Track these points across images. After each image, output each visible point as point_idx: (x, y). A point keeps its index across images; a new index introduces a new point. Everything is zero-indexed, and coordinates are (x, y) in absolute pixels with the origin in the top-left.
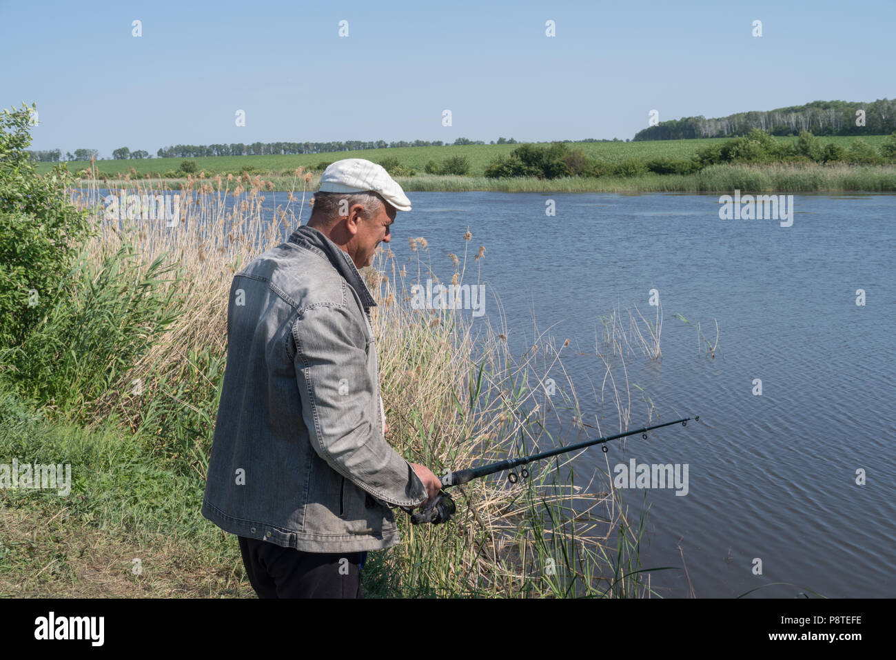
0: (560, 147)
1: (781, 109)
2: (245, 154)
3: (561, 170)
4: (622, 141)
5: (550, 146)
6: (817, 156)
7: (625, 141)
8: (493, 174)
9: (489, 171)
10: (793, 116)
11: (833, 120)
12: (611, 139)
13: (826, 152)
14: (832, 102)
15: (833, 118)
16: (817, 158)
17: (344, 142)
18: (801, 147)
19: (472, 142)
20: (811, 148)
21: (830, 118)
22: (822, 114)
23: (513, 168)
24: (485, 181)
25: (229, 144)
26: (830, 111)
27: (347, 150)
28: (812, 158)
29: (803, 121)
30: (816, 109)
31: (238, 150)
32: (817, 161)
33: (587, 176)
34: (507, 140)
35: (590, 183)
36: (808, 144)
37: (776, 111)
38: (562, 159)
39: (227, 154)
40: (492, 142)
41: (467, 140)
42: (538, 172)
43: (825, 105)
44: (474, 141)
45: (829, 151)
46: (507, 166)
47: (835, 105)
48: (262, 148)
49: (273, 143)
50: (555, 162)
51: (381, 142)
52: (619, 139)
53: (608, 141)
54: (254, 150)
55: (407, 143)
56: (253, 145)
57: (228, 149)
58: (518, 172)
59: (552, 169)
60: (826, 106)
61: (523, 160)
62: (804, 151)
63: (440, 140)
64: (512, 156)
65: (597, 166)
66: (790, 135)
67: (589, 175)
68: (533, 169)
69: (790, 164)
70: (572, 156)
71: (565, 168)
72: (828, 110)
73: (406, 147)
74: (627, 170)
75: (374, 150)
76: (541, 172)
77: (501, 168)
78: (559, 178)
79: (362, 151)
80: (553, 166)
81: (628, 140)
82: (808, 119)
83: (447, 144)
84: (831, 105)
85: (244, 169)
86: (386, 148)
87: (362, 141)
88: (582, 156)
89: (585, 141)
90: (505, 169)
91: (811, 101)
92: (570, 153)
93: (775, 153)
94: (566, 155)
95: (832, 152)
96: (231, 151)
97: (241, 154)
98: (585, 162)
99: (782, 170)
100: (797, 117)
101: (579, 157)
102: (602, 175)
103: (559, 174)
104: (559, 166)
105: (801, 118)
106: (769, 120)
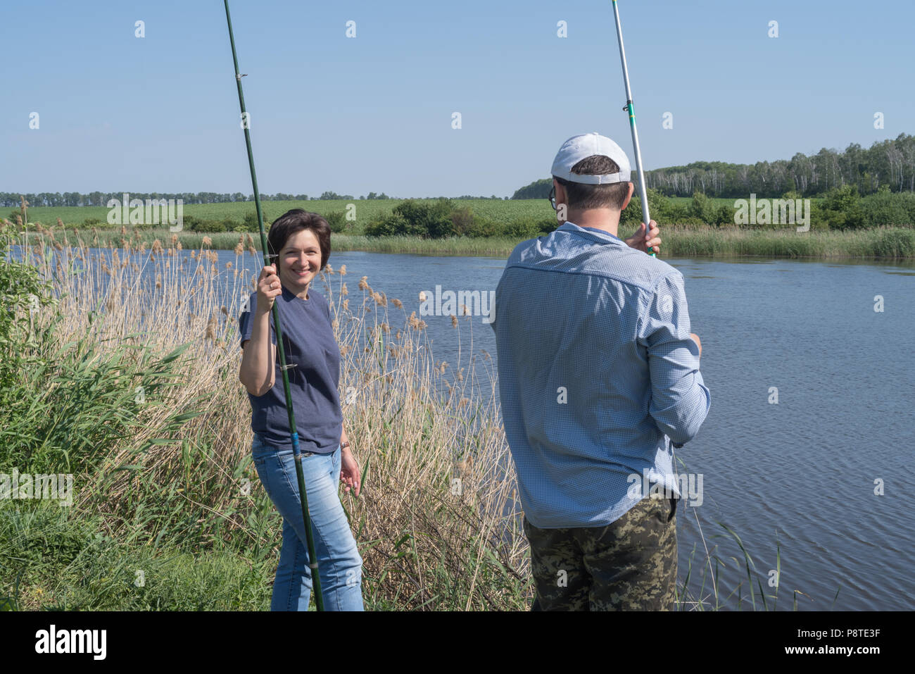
0: (445, 204)
1: (663, 169)
2: (81, 205)
3: (448, 229)
4: (500, 199)
5: (435, 203)
6: (711, 219)
7: (503, 199)
8: (375, 232)
9: (369, 229)
10: (676, 176)
11: (715, 182)
12: (489, 196)
13: (719, 215)
14: (713, 163)
15: (715, 180)
16: (711, 220)
17: (196, 193)
18: (694, 209)
19: (339, 196)
20: (704, 210)
21: (712, 179)
22: (704, 175)
23: (396, 226)
24: (364, 240)
25: (62, 194)
26: (712, 173)
27: (200, 202)
28: (705, 220)
29: (686, 182)
30: (699, 170)
31: (73, 199)
32: (711, 224)
33: (475, 236)
34: (378, 195)
35: (479, 243)
36: (701, 206)
37: (658, 171)
38: (449, 216)
39: (60, 204)
40: (362, 198)
41: (335, 194)
42: (423, 231)
43: (707, 166)
44: (342, 195)
45: (722, 213)
46: (389, 224)
47: (717, 166)
48: (102, 198)
49: (114, 193)
50: (441, 220)
51: (239, 194)
52: (497, 196)
53: (486, 199)
54: (91, 200)
55: (268, 196)
56: (91, 194)
57: (61, 198)
58: (401, 230)
59: (437, 228)
60: (708, 168)
61: (406, 217)
62: (698, 213)
63: (305, 194)
64: (394, 213)
65: (486, 225)
66: (673, 196)
67: (477, 235)
68: (416, 227)
69: (685, 227)
70: (459, 214)
71: (452, 227)
72: (710, 171)
73: (267, 200)
74: (518, 230)
75: (230, 203)
76: (426, 230)
77: (383, 226)
78: (445, 238)
79: (217, 204)
80: (438, 224)
81: (506, 198)
82: (691, 179)
83: (312, 199)
84: (712, 166)
85: (86, 221)
86: (244, 201)
87: (218, 193)
88: (470, 214)
89: (462, 198)
90: (387, 227)
91: (693, 162)
92: (457, 211)
93: (669, 214)
94: (451, 214)
95: (725, 214)
96: (64, 200)
97: (75, 205)
98: (474, 221)
99: (677, 232)
100: (680, 177)
101: (467, 215)
102: (491, 235)
103: (444, 234)
104: (446, 224)
105: (684, 179)
106: (652, 179)
